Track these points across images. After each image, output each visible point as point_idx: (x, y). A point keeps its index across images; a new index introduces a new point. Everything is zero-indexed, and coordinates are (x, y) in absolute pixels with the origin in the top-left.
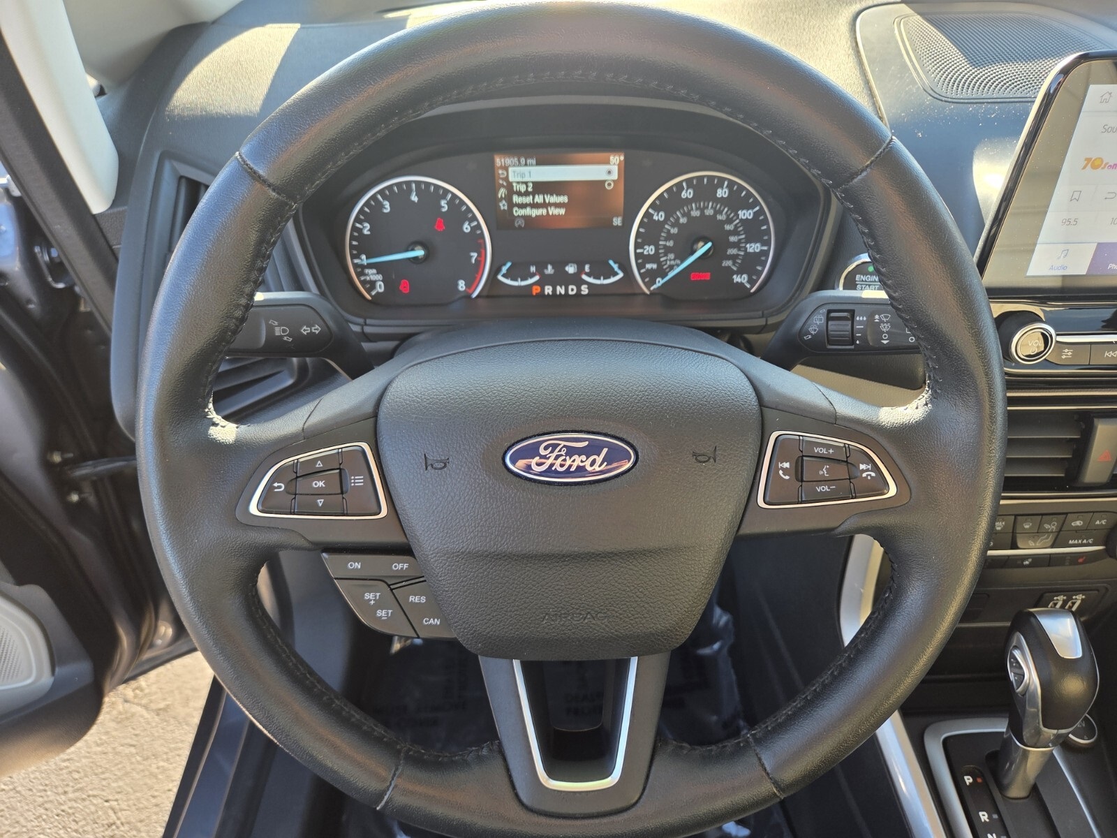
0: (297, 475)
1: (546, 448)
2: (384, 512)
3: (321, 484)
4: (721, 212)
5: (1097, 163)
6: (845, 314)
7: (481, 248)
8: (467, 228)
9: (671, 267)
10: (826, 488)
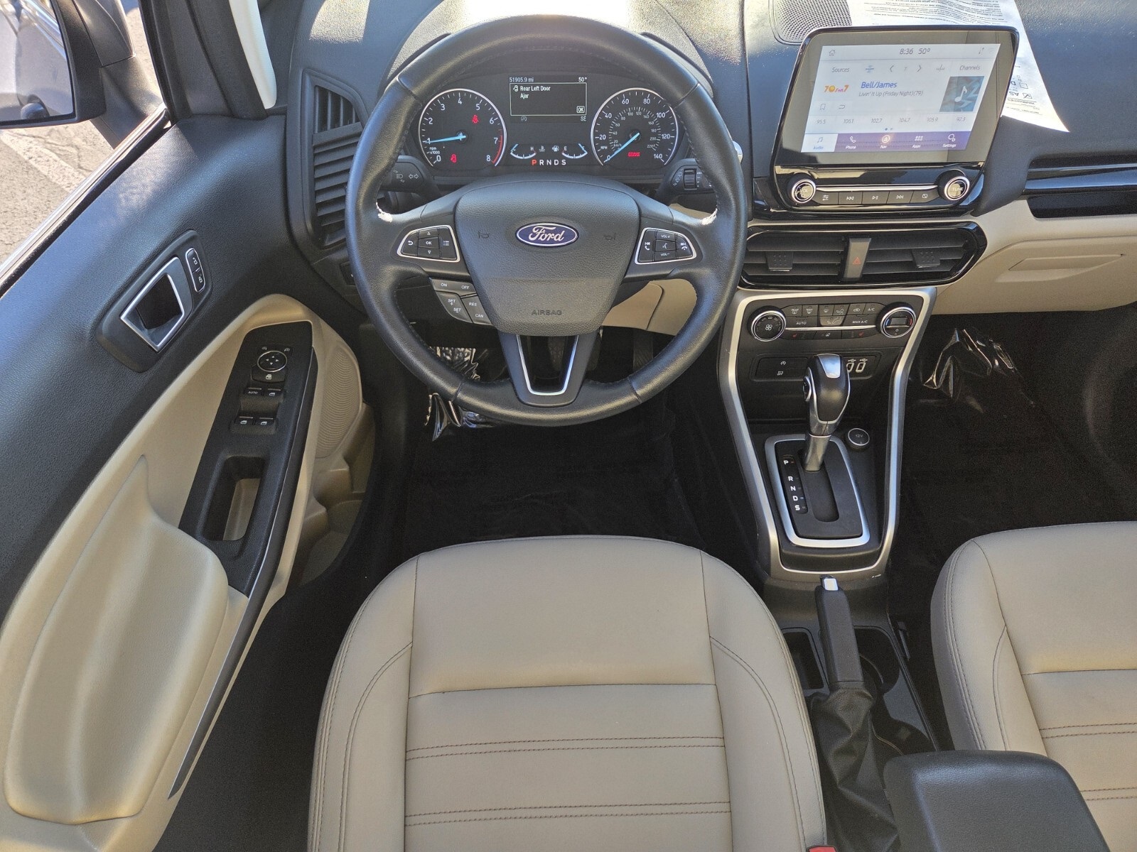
0: (417, 238)
1: (536, 230)
2: (458, 260)
3: (430, 243)
4: (646, 114)
5: (832, 88)
6: (692, 171)
7: (500, 134)
8: (491, 121)
9: (616, 148)
10: (665, 254)
